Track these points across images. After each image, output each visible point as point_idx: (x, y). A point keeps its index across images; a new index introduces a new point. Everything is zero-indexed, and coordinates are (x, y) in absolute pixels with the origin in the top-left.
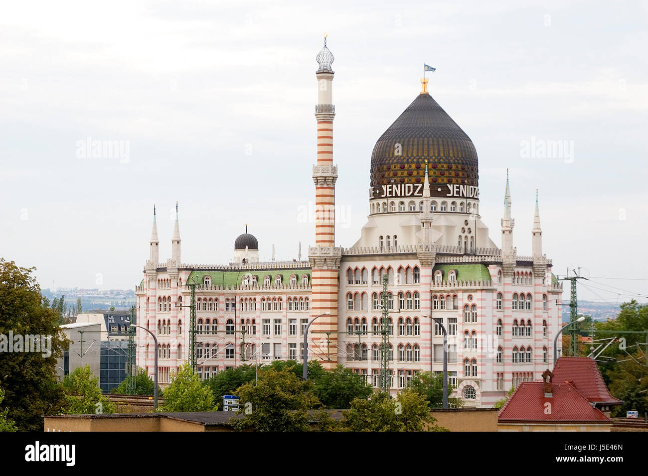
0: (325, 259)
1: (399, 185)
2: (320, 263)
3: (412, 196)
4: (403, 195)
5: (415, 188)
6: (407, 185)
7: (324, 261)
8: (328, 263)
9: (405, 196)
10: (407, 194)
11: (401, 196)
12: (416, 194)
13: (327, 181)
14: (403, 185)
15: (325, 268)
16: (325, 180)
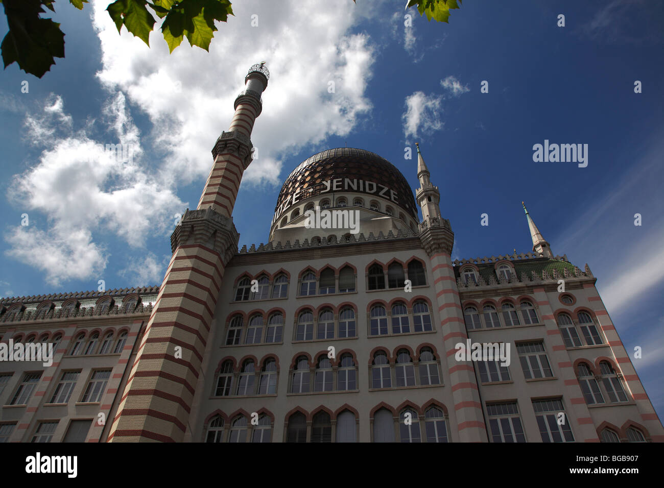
0: (215, 232)
1: (355, 181)
2: (204, 232)
3: (376, 194)
4: (362, 189)
5: (381, 189)
6: (367, 183)
7: (212, 232)
8: (219, 239)
9: (364, 192)
10: (367, 190)
11: (358, 191)
12: (381, 194)
13: (241, 149)
14: (361, 182)
15: (211, 247)
16: (239, 147)
